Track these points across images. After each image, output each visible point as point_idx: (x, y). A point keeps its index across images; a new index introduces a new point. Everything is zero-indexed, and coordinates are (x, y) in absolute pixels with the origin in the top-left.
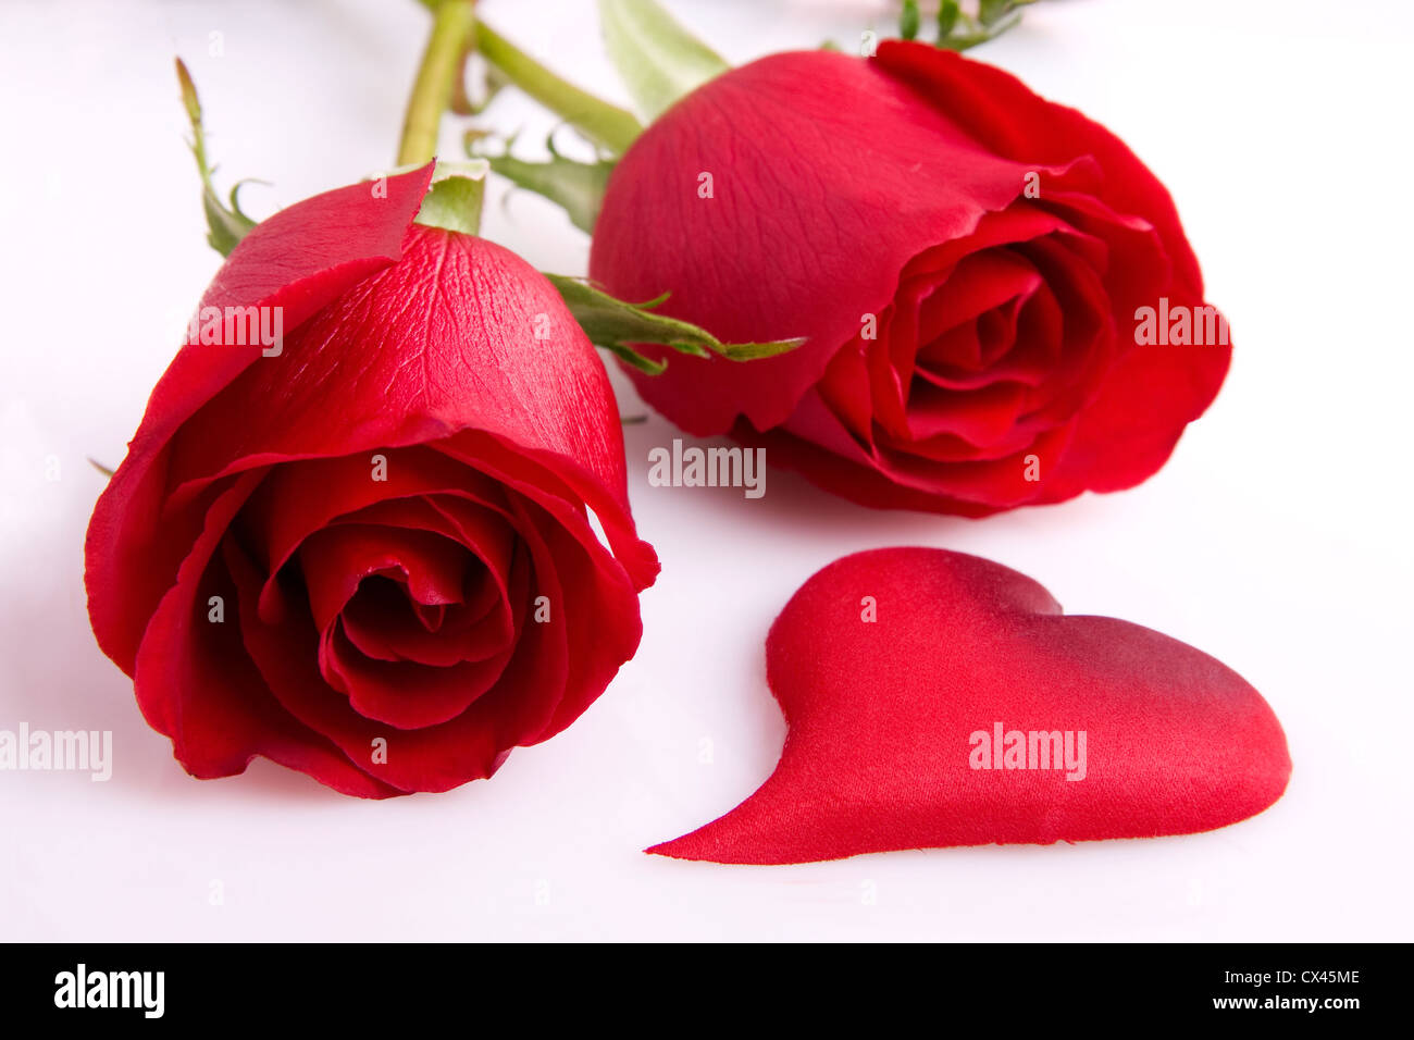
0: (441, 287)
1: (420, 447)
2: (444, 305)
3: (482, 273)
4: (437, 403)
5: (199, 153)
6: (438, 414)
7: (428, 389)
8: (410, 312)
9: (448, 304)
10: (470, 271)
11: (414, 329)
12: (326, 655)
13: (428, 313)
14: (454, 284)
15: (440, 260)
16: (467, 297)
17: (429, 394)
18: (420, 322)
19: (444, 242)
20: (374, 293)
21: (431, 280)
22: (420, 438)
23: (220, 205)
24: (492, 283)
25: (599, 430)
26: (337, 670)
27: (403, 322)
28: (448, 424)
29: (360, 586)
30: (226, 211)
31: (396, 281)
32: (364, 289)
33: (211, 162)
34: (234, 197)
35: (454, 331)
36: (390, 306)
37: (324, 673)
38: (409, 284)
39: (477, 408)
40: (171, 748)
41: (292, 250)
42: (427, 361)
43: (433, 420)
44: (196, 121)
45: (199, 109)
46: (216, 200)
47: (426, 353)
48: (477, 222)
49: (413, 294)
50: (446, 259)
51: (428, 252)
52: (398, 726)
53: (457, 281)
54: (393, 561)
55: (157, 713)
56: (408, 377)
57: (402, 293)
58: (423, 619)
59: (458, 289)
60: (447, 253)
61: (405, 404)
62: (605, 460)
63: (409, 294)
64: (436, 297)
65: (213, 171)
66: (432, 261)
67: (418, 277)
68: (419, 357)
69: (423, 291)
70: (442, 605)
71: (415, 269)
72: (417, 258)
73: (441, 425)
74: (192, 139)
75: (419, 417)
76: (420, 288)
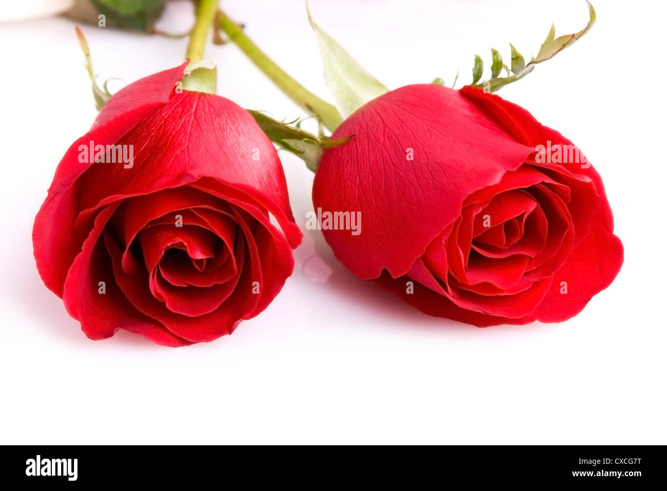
0: (195, 117)
1: (184, 186)
2: (197, 125)
3: (214, 110)
4: (192, 168)
5: (89, 69)
6: (191, 172)
7: (188, 162)
8: (181, 130)
9: (198, 124)
10: (209, 110)
11: (183, 137)
12: (153, 285)
13: (190, 129)
14: (201, 115)
15: (195, 105)
16: (207, 121)
17: (189, 164)
18: (186, 134)
19: (196, 98)
20: (165, 122)
21: (190, 115)
22: (183, 183)
23: (100, 90)
24: (219, 114)
25: (273, 177)
26: (159, 292)
27: (178, 133)
28: (195, 176)
29: (165, 252)
30: (103, 93)
31: (175, 116)
32: (161, 121)
33: (95, 72)
34: (105, 87)
35: (201, 136)
36: (172, 128)
37: (153, 293)
38: (181, 117)
39: (212, 169)
40: (80, 326)
41: (125, 103)
42: (188, 149)
43: (189, 175)
44: (87, 55)
45: (88, 49)
46: (97, 88)
47: (188, 147)
48: (215, 88)
49: (182, 122)
50: (198, 105)
51: (189, 102)
52: (189, 316)
53: (203, 114)
54: (179, 240)
55: (74, 311)
56: (179, 157)
57: (178, 121)
58: (196, 266)
59: (203, 118)
60: (198, 102)
61: (178, 169)
62: (277, 190)
63: (181, 122)
64: (193, 122)
65: (96, 76)
66: (191, 106)
67: (185, 114)
68: (184, 149)
69: (187, 120)
70: (204, 259)
71: (183, 110)
72: (184, 105)
73: (192, 176)
74: (86, 63)
75: (183, 175)
76: (186, 118)
